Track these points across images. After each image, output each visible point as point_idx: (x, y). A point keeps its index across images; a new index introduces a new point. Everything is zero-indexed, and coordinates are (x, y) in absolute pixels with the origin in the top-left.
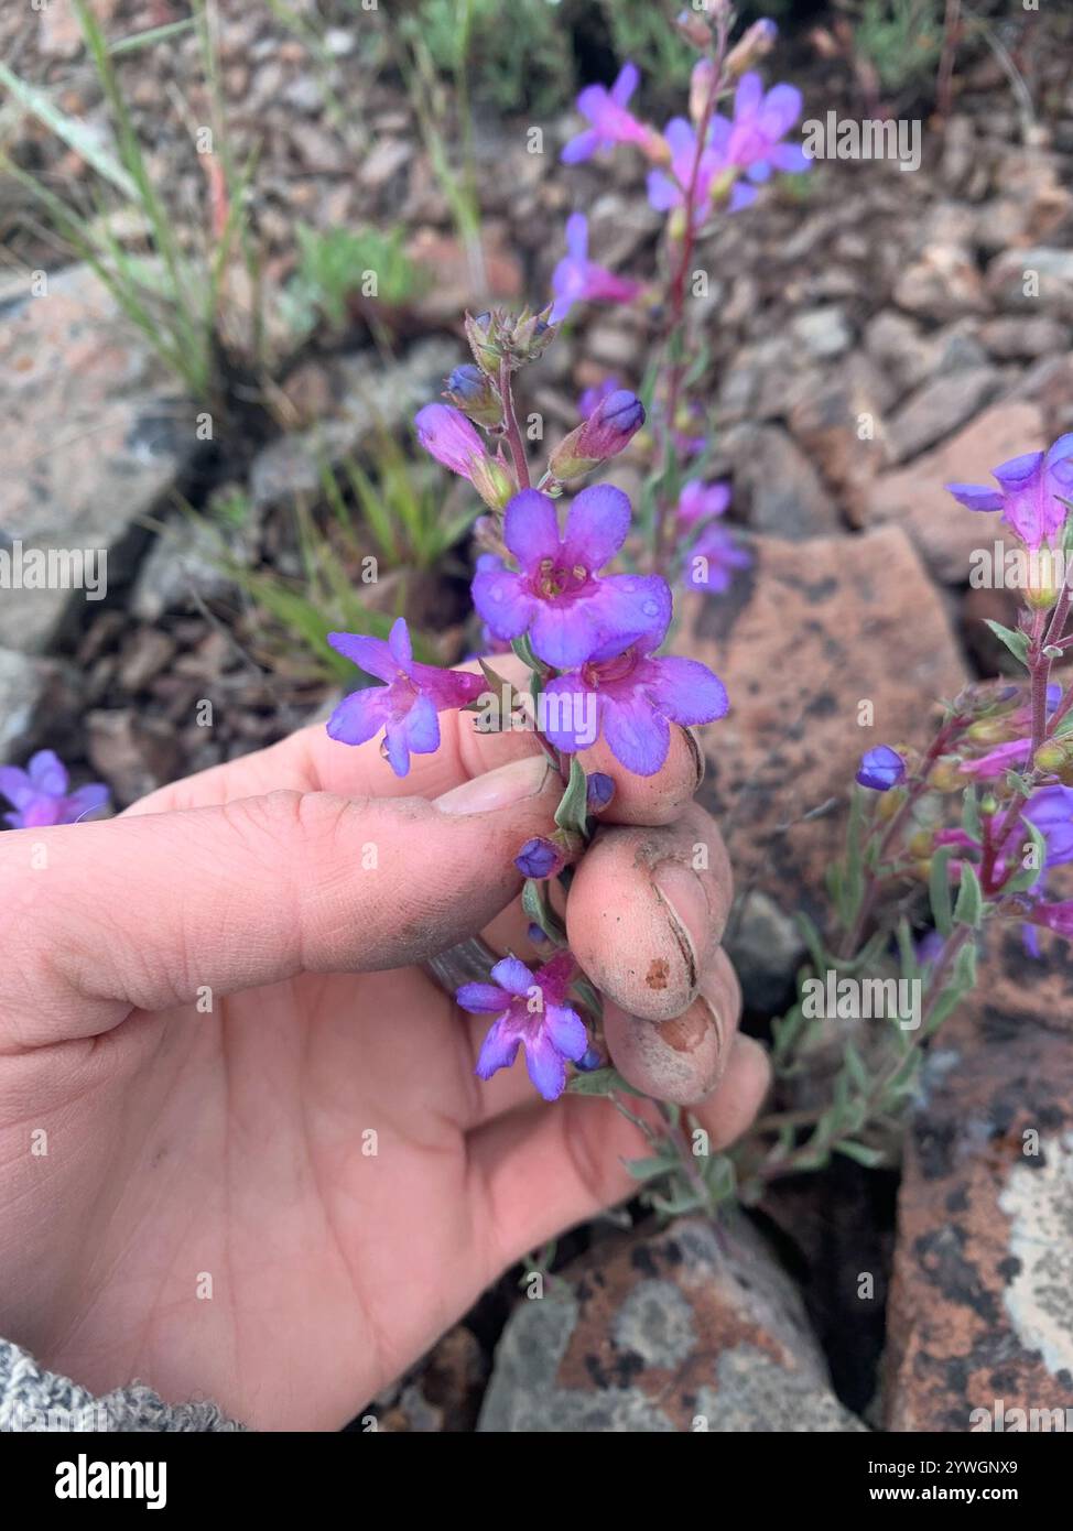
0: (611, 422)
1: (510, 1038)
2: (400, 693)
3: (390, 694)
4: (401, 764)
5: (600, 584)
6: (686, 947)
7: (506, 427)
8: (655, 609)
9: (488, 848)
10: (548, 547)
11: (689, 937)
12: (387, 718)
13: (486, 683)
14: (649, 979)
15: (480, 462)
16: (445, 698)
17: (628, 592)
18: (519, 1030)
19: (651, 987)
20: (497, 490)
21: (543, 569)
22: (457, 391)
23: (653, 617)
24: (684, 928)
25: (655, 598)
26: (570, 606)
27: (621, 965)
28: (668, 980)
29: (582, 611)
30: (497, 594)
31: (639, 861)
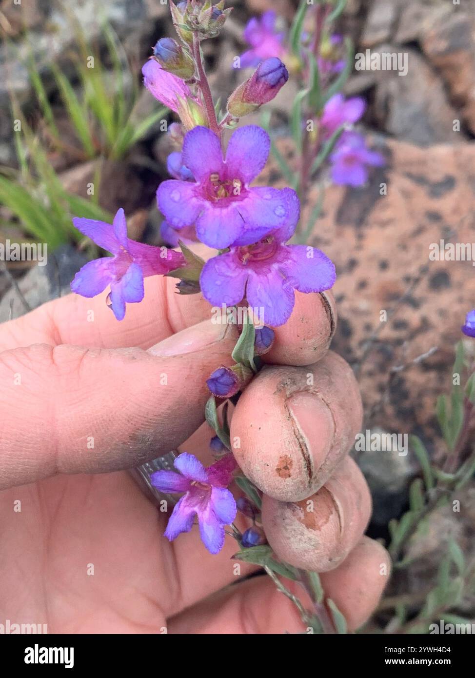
0: (263, 79)
1: (188, 511)
2: (122, 262)
3: (115, 263)
4: (120, 312)
5: (249, 192)
6: (305, 450)
7: (198, 78)
8: (283, 212)
9: (188, 378)
10: (214, 165)
11: (307, 441)
12: (111, 279)
13: (183, 257)
14: (278, 470)
15: (183, 102)
16: (153, 266)
17: (267, 199)
18: (194, 506)
19: (280, 475)
20: (194, 121)
21: (212, 180)
22: (159, 56)
23: (281, 217)
24: (304, 436)
25: (283, 204)
26: (227, 206)
27: (260, 460)
28: (291, 471)
29: (234, 210)
30: (176, 196)
31: (279, 390)
